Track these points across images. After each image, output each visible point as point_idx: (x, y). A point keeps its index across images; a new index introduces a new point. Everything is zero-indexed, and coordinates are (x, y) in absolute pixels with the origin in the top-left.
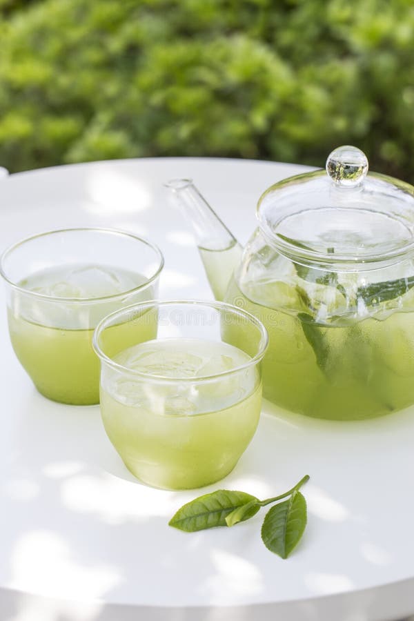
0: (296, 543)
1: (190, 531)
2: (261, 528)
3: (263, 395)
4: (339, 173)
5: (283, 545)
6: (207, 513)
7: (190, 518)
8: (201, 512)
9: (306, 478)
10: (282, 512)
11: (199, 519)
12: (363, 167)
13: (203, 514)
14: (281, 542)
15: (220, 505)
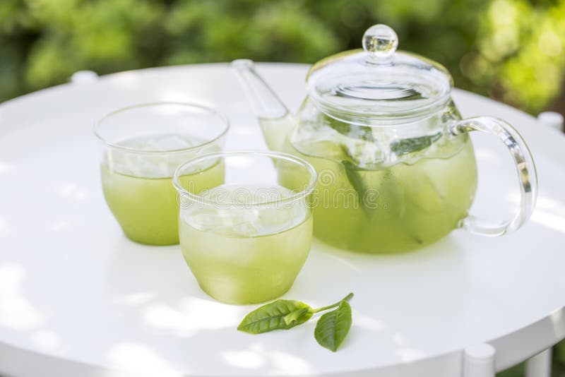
0: (343, 339)
1: (255, 333)
2: (314, 331)
3: (314, 234)
4: (373, 46)
5: (333, 341)
6: (269, 319)
7: (255, 323)
8: (264, 318)
9: (351, 295)
10: (331, 318)
11: (262, 323)
12: (393, 41)
13: (266, 319)
14: (331, 339)
15: (279, 311)
